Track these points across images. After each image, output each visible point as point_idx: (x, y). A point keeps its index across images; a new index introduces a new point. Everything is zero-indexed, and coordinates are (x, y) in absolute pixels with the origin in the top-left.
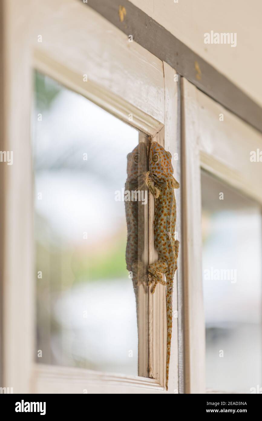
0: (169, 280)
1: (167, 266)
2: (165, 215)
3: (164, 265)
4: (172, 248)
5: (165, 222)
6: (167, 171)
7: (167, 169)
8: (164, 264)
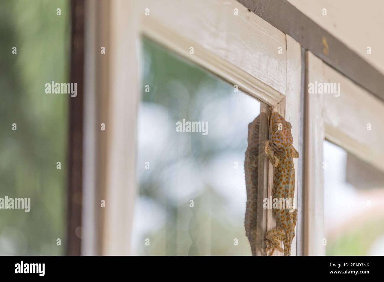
0: (287, 247)
1: (284, 234)
2: (284, 183)
3: (282, 233)
4: (290, 215)
5: (283, 191)
6: (287, 141)
7: (287, 139)
8: (281, 231)
